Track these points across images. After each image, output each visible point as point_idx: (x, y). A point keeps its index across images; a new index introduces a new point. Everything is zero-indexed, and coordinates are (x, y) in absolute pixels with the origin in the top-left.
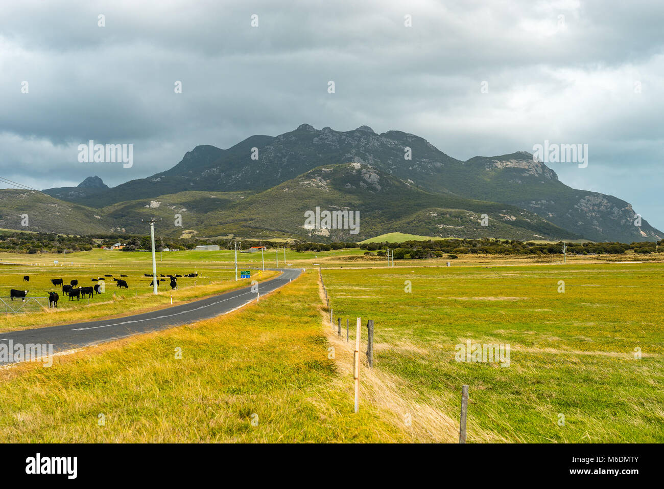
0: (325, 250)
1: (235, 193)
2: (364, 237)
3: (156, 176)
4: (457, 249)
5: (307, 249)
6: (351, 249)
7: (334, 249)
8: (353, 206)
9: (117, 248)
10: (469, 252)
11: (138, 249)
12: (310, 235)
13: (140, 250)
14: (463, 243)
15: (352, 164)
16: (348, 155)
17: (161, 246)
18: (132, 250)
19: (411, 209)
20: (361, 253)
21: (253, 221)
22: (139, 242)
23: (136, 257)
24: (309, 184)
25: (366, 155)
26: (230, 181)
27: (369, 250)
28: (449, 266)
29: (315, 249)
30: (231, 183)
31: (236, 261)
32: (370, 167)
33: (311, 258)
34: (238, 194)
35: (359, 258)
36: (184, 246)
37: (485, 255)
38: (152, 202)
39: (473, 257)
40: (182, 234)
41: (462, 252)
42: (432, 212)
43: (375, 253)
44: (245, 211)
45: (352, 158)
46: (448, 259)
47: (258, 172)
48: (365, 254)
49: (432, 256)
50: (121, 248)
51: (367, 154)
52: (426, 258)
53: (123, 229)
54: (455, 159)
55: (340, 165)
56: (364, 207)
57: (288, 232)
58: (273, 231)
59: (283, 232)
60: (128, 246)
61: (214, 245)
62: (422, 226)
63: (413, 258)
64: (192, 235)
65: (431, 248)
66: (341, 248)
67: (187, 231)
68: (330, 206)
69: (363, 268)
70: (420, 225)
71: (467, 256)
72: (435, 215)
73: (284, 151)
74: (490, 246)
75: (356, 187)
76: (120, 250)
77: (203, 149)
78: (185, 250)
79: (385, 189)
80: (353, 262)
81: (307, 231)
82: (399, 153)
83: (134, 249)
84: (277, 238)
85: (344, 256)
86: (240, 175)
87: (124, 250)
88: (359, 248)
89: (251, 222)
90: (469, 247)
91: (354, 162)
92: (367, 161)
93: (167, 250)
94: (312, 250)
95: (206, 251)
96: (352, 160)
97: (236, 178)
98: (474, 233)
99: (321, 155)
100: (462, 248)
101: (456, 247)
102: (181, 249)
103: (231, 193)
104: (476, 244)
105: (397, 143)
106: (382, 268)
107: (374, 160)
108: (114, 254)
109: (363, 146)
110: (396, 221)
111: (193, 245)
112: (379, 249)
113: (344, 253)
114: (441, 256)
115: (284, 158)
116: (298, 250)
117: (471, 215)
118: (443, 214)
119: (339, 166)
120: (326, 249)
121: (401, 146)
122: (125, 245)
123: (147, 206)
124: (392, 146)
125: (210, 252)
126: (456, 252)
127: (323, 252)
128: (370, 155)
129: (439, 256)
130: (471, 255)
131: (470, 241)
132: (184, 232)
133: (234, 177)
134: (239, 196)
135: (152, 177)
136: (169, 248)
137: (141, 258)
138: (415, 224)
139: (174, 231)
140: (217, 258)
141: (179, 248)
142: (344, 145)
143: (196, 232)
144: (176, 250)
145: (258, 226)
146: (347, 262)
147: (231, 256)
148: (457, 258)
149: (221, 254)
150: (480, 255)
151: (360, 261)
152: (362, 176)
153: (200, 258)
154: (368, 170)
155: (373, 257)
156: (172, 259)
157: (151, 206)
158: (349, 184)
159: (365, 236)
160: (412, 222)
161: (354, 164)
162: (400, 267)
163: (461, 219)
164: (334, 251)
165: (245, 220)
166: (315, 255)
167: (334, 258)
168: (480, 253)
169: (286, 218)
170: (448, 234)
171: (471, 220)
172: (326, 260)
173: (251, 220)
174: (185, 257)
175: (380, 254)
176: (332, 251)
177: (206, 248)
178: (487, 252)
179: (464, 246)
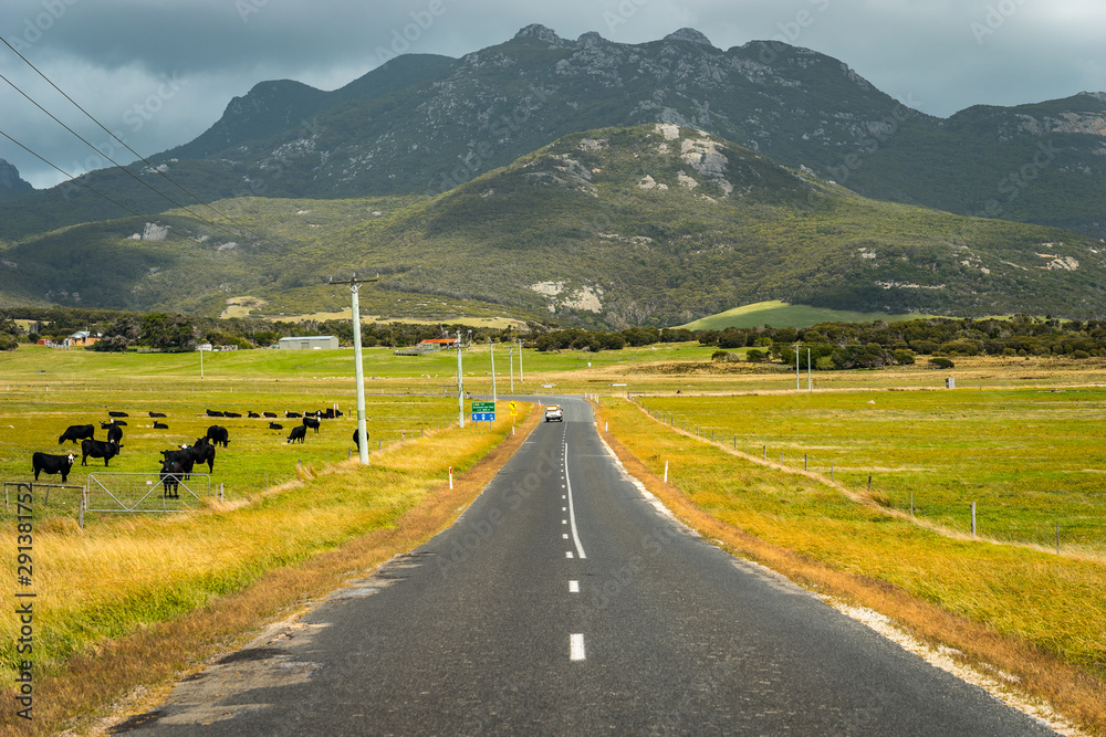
0: (611, 348)
1: (358, 201)
2: (689, 314)
3: (156, 159)
4: (950, 343)
5: (565, 345)
6: (676, 345)
7: (633, 345)
8: (662, 233)
9: (80, 343)
10: (980, 350)
11: (131, 345)
12: (552, 309)
13: (139, 348)
14: (964, 328)
15: (658, 128)
16: (646, 105)
17: (191, 337)
18: (118, 348)
19: (808, 241)
20: (705, 355)
21: (406, 274)
22: (136, 329)
23: (131, 365)
24: (548, 179)
25: (693, 104)
26: (345, 171)
27: (723, 346)
28: (952, 387)
29: (586, 344)
30: (345, 176)
31: (461, 374)
32: (703, 133)
33: (576, 368)
34: (367, 205)
35: (699, 366)
36: (248, 338)
37: (1023, 358)
38: (148, 224)
39: (993, 365)
40: (225, 307)
41: (963, 351)
42: (862, 250)
43: (741, 353)
44: (385, 249)
45: (655, 111)
46: (929, 368)
47: (415, 147)
48: (715, 356)
49: (888, 360)
50: (90, 342)
51: (696, 101)
52: (873, 367)
53: (76, 294)
54: (920, 113)
55: (628, 129)
56: (689, 236)
57: (495, 302)
58: (458, 298)
59: (484, 302)
60: (107, 338)
61: (323, 334)
62: (839, 284)
63: (839, 366)
64: (251, 309)
65: (882, 342)
66: (651, 342)
67: (237, 300)
68: (601, 235)
69: (735, 393)
70: (833, 283)
71: (976, 360)
72: (872, 255)
73: (480, 96)
74: (1034, 335)
75: (669, 186)
76: (88, 348)
77: (274, 88)
78: (251, 348)
79: (743, 192)
80: (687, 378)
81: (543, 299)
82: (775, 98)
83: (124, 347)
84: (467, 315)
85: (662, 363)
86: (370, 156)
87: (97, 348)
88: (697, 342)
89: (400, 276)
90: (979, 338)
91: (663, 123)
92: (693, 118)
93: (208, 347)
94: (578, 346)
95: (306, 351)
96: (657, 116)
97: (358, 164)
98: (972, 303)
99: (575, 105)
100: (961, 341)
101: (947, 339)
102: (244, 347)
103: (349, 201)
104: (997, 331)
105: (770, 71)
106: (784, 392)
107: (712, 117)
108: (75, 359)
109: (682, 81)
110: (773, 273)
111: (270, 336)
112: (749, 344)
113: (659, 354)
114: (909, 361)
115: (482, 113)
116: (543, 348)
117: (963, 256)
118: (892, 254)
119: (624, 132)
120: (614, 345)
121: (782, 81)
122: (99, 335)
123: (136, 236)
124: (758, 81)
125: (317, 354)
126: (948, 350)
127: (604, 353)
128: (703, 104)
129: (908, 361)
130: (989, 359)
131: (981, 323)
132: (232, 301)
133: (354, 161)
134: (369, 209)
135: (146, 162)
136: (212, 343)
137: (142, 369)
138: (820, 279)
139: (205, 301)
140: (337, 368)
141: (237, 343)
142: (636, 77)
143: (261, 302)
144: (229, 348)
145: (418, 285)
146: (672, 378)
147: (372, 363)
148: (952, 366)
149: (346, 358)
150: (1011, 359)
151: (704, 376)
152: (683, 156)
153: (294, 368)
154: (699, 141)
155: (738, 365)
156: (224, 370)
157: (146, 236)
158: (648, 178)
159: (693, 310)
160: (812, 274)
161: (663, 127)
162: (830, 390)
163: (938, 265)
164: (634, 349)
165: (387, 271)
166: (585, 361)
167: (635, 367)
168: (1009, 354)
169: (490, 265)
170: (906, 305)
171: (963, 269)
172: (617, 372)
173: (402, 270)
174: (257, 366)
175: (754, 357)
176: (627, 350)
177: (305, 343)
178: (1026, 350)
179: (966, 336)
